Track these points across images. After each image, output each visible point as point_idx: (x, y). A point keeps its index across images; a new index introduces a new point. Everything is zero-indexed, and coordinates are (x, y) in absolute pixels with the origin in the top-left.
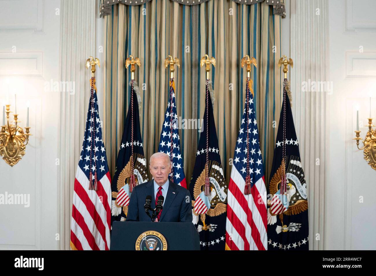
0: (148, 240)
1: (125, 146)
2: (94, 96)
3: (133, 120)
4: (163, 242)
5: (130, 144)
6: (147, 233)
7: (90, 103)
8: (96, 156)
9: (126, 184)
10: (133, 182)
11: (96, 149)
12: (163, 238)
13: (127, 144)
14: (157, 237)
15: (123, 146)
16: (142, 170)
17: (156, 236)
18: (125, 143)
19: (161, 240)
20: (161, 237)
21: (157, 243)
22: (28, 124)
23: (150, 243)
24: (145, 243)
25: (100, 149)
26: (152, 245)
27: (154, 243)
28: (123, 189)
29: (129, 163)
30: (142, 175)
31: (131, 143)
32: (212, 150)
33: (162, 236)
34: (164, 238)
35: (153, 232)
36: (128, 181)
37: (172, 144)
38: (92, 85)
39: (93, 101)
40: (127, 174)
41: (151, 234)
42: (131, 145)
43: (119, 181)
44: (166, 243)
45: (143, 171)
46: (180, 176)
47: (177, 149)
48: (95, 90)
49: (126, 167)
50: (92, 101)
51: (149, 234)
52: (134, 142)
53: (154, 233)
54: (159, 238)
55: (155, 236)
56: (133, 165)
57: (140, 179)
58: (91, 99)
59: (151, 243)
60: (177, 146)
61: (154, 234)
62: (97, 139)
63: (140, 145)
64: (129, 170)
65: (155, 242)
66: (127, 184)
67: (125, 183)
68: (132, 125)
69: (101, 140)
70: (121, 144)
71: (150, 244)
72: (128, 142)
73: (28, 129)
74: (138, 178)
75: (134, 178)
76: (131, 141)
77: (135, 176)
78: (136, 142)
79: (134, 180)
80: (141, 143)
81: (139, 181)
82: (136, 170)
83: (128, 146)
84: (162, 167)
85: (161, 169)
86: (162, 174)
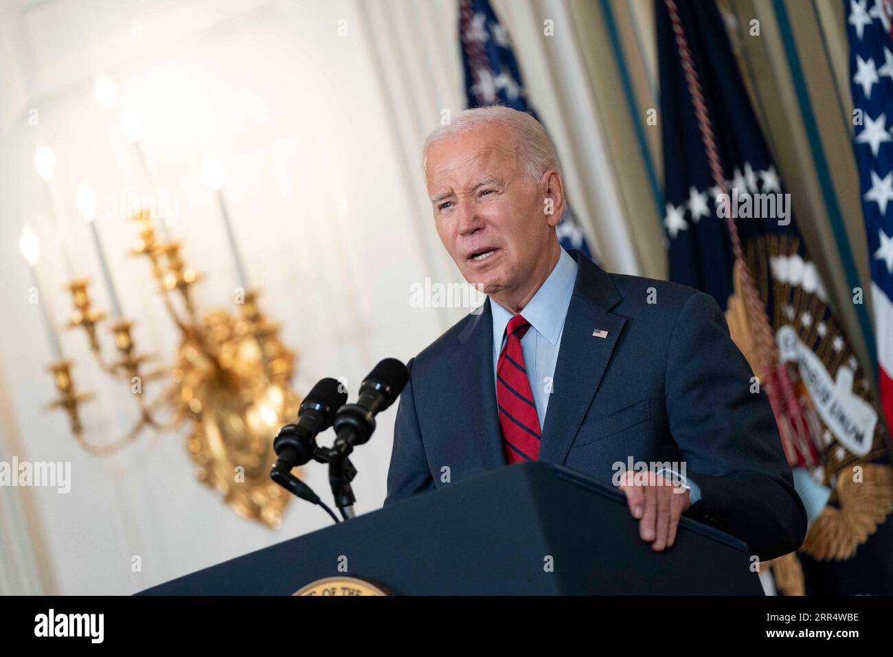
1: (688, 216)
3: (692, 57)
13: (698, 204)
15: (675, 220)
18: (681, 200)
22: (241, 272)
30: (814, 350)
39: (477, 32)
50: (471, 36)
53: (333, 592)
57: (813, 377)
68: (695, 89)
72: (700, 191)
73: (250, 299)
74: (804, 374)
75: (785, 383)
76: (713, 183)
77: (794, 366)
78: (743, 174)
79: (789, 393)
80: (766, 169)
81: (811, 389)
82: (786, 333)
83: (703, 217)
84: (477, 187)
85: (478, 199)
86: (489, 227)
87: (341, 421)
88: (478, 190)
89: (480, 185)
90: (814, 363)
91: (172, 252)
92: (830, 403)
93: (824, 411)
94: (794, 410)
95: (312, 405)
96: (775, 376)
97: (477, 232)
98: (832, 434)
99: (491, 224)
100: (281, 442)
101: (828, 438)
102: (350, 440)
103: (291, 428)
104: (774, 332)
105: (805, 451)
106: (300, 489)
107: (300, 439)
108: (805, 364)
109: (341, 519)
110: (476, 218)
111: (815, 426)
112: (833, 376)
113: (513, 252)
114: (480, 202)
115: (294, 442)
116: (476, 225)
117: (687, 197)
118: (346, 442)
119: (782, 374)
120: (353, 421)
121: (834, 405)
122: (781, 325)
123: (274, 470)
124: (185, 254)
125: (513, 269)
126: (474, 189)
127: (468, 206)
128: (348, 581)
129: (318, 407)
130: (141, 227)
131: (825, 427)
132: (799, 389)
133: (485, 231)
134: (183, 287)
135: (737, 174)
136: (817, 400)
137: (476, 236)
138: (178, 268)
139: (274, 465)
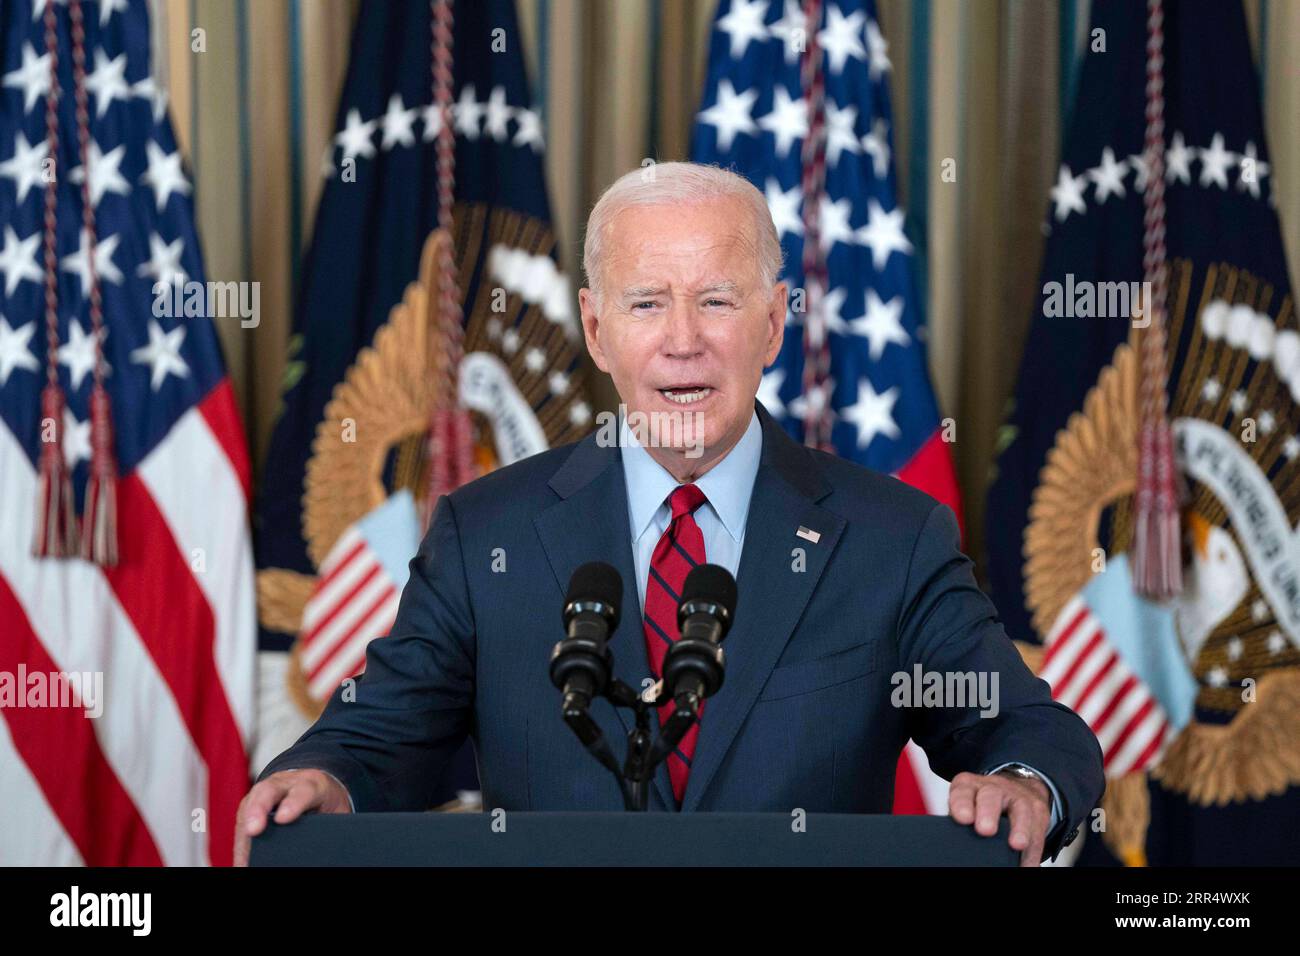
1: (377, 137)
5: (418, 126)
8: (99, 237)
9: (390, 491)
10: (454, 479)
11: (103, 173)
13: (398, 124)
15: (356, 138)
16: (536, 361)
18: (374, 112)
25: (134, 166)
28: (359, 549)
29: (417, 297)
31: (432, 116)
32: (1196, 167)
36: (405, 471)
37: (818, 119)
40: (402, 400)
42: (434, 129)
43: (321, 473)
45: (546, 373)
46: (896, 413)
47: (866, 159)
49: (384, 335)
52: (456, 97)
56: (449, 314)
60: (860, 130)
62: (107, 81)
63: (513, 126)
64: (416, 360)
66: (403, 503)
67: (376, 490)
69: (146, 88)
70: (342, 126)
72: (405, 107)
76: (430, 100)
77: (484, 420)
78: (484, 101)
82: (483, 364)
83: (399, 144)
84: (708, 291)
85: (701, 308)
86: (709, 355)
88: (706, 297)
89: (715, 290)
97: (694, 358)
99: (713, 350)
110: (698, 336)
114: (702, 313)
122: (474, 349)
126: (700, 294)
127: (690, 315)
133: (703, 359)
135: (474, 97)
137: (690, 364)
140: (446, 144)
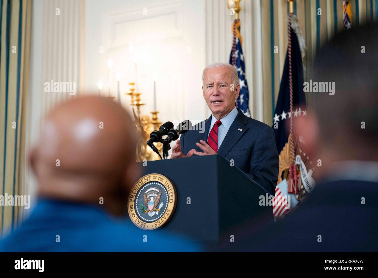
0: (147, 191)
1: (280, 118)
2: (238, 47)
3: (292, 75)
4: (169, 192)
5: (287, 116)
6: (146, 178)
7: (231, 58)
9: (283, 179)
10: (293, 177)
12: (169, 185)
13: (284, 116)
14: (162, 184)
15: (277, 118)
16: (304, 154)
17: (160, 183)
18: (280, 113)
19: (166, 189)
20: (167, 183)
21: (160, 194)
22: (155, 106)
23: (149, 195)
24: (143, 196)
26: (152, 198)
27: (155, 195)
28: (278, 189)
29: (287, 145)
30: (304, 163)
31: (290, 114)
33: (169, 182)
34: (171, 185)
35: (155, 176)
36: (285, 175)
38: (234, 32)
39: (236, 55)
40: (285, 163)
41: (152, 180)
42: (290, 116)
44: (173, 194)
45: (306, 156)
48: (239, 39)
49: (282, 152)
50: (234, 56)
51: (149, 181)
52: (294, 110)
53: (156, 178)
54: (163, 185)
55: (158, 182)
56: (292, 148)
57: (303, 170)
58: (232, 52)
59: (151, 195)
61: (157, 180)
63: (302, 113)
64: (287, 156)
65: (158, 193)
66: (285, 180)
67: (281, 179)
68: (291, 84)
70: (274, 116)
71: (150, 197)
72: (285, 113)
73: (155, 113)
74: (300, 168)
75: (295, 170)
76: (289, 111)
77: (298, 166)
78: (298, 111)
79: (295, 173)
80: (305, 111)
81: (301, 173)
82: (298, 157)
83: (284, 119)
87: (170, 133)
88: (221, 84)
89: (222, 83)
90: (304, 166)
91: (138, 95)
92: (305, 178)
93: (303, 179)
94: (295, 178)
95: (163, 127)
96: (293, 167)
97: (218, 96)
98: (304, 186)
99: (222, 94)
100: (152, 135)
101: (302, 187)
102: (171, 138)
103: (156, 131)
104: (295, 156)
105: (295, 189)
106: (154, 148)
107: (158, 135)
108: (301, 166)
109: (163, 159)
110: (219, 92)
111: (300, 183)
112: (308, 172)
113: (226, 103)
114: (220, 88)
115: (156, 135)
116: (218, 94)
117: (282, 113)
118: (170, 138)
119: (295, 167)
120: (173, 133)
121: (306, 179)
122: (297, 154)
123: (148, 141)
124: (141, 97)
125: (225, 108)
126: (220, 84)
127: (217, 88)
128: (160, 175)
129: (165, 128)
130: (132, 87)
131: (302, 184)
132: (298, 172)
133: (220, 96)
134: (138, 105)
135: (296, 110)
136: (302, 176)
137: (217, 97)
138: (138, 100)
139: (149, 140)
140: (291, 118)
